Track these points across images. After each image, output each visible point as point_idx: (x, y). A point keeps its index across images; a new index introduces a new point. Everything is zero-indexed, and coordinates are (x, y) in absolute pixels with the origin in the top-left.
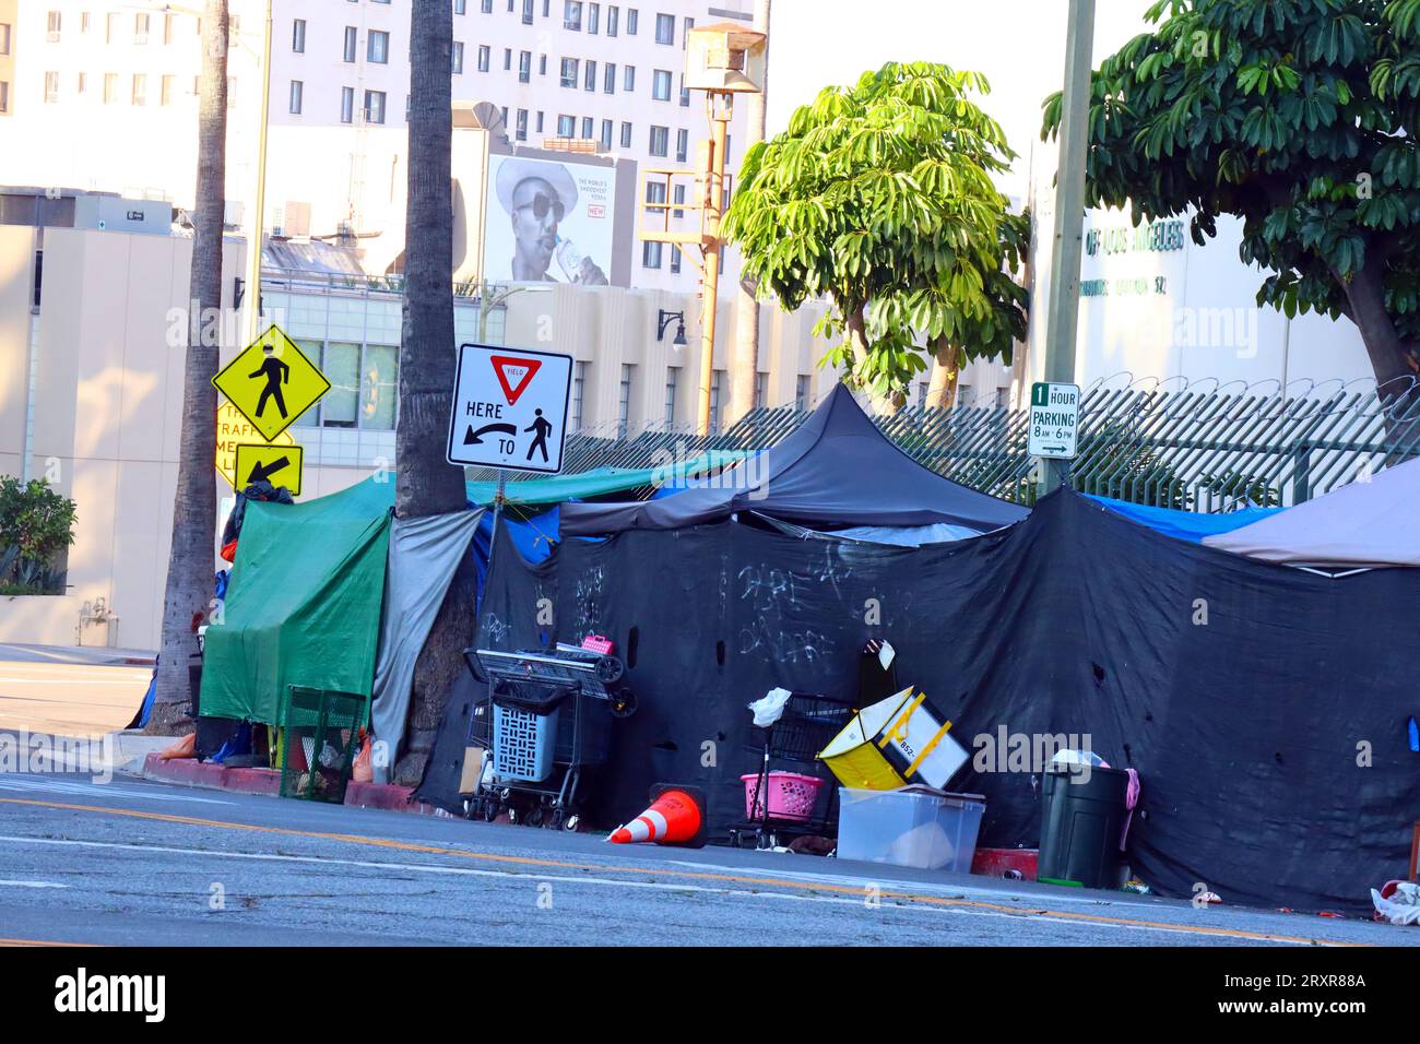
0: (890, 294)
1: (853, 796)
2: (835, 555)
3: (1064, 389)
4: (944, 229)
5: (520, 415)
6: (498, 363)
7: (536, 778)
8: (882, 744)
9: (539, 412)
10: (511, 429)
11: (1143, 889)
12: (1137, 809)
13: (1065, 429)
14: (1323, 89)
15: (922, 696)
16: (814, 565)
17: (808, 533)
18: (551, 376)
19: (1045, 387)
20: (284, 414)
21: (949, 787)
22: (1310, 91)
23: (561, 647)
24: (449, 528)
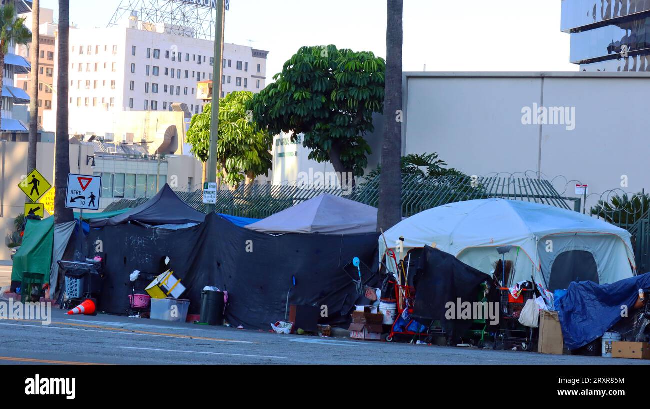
0: (232, 157)
1: (154, 300)
2: (155, 232)
3: (213, 184)
4: (246, 138)
5: (87, 193)
6: (80, 179)
7: (78, 297)
8: (160, 285)
9: (92, 193)
10: (84, 198)
11: (228, 325)
12: (227, 302)
13: (213, 195)
14: (318, 98)
15: (172, 272)
16: (150, 235)
17: (148, 226)
18: (96, 181)
19: (208, 184)
20: (39, 194)
21: (180, 297)
22: (314, 99)
23: (88, 260)
24: (68, 226)
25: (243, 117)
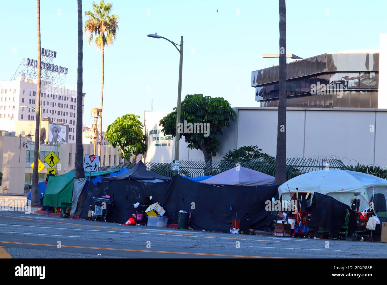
1: (150, 217)
2: (144, 184)
3: (177, 161)
5: (93, 164)
6: (90, 157)
7: (101, 215)
8: (154, 210)
9: (95, 164)
10: (92, 166)
11: (192, 229)
12: (191, 218)
13: (178, 166)
14: (198, 119)
15: (159, 203)
16: (141, 185)
17: (140, 181)
18: (97, 158)
19: (175, 161)
20: (54, 164)
21: (163, 216)
23: (103, 197)
24: (83, 180)
25: (134, 127)
